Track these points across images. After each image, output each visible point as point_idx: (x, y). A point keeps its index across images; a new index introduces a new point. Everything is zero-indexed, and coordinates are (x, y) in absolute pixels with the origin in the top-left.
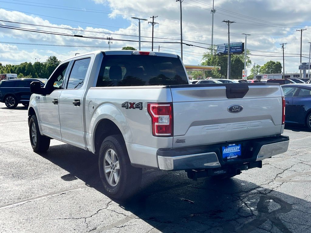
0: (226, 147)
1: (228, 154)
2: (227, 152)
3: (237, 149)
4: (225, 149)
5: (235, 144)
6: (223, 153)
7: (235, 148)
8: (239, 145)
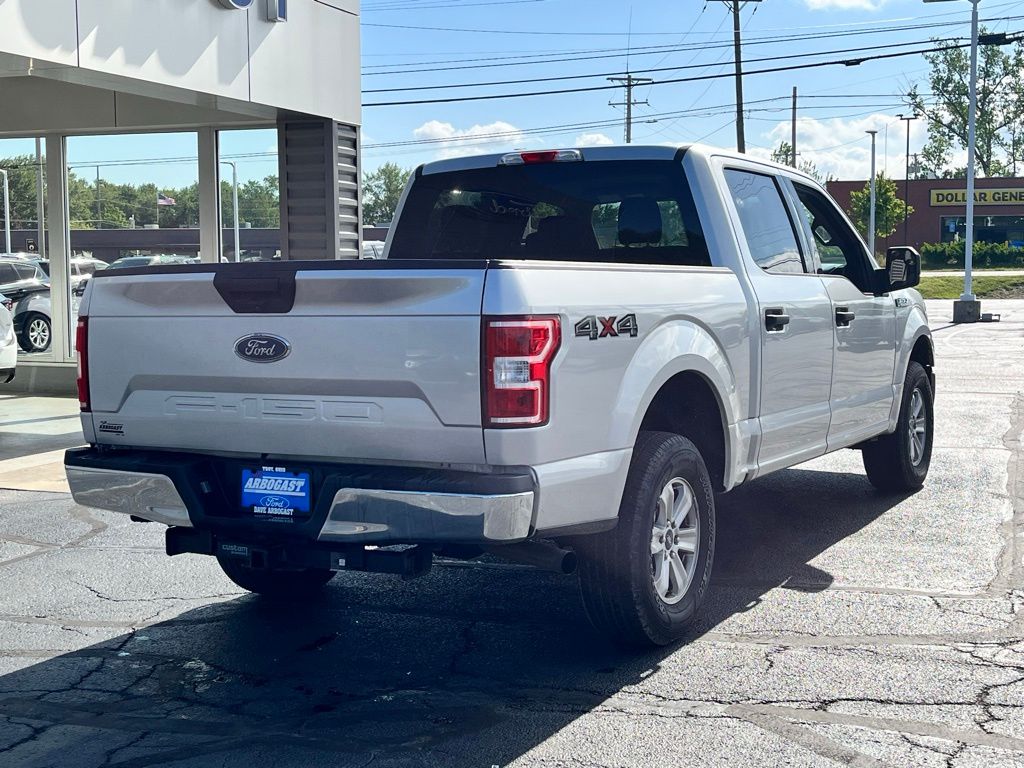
0: (254, 472)
1: (260, 499)
2: (257, 491)
3: (296, 487)
4: (251, 480)
5: (284, 470)
6: (245, 490)
7: (286, 482)
8: (301, 474)
